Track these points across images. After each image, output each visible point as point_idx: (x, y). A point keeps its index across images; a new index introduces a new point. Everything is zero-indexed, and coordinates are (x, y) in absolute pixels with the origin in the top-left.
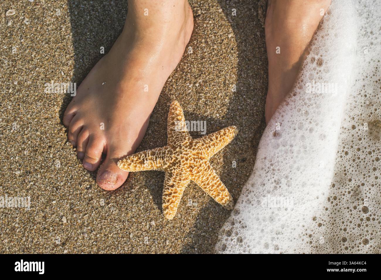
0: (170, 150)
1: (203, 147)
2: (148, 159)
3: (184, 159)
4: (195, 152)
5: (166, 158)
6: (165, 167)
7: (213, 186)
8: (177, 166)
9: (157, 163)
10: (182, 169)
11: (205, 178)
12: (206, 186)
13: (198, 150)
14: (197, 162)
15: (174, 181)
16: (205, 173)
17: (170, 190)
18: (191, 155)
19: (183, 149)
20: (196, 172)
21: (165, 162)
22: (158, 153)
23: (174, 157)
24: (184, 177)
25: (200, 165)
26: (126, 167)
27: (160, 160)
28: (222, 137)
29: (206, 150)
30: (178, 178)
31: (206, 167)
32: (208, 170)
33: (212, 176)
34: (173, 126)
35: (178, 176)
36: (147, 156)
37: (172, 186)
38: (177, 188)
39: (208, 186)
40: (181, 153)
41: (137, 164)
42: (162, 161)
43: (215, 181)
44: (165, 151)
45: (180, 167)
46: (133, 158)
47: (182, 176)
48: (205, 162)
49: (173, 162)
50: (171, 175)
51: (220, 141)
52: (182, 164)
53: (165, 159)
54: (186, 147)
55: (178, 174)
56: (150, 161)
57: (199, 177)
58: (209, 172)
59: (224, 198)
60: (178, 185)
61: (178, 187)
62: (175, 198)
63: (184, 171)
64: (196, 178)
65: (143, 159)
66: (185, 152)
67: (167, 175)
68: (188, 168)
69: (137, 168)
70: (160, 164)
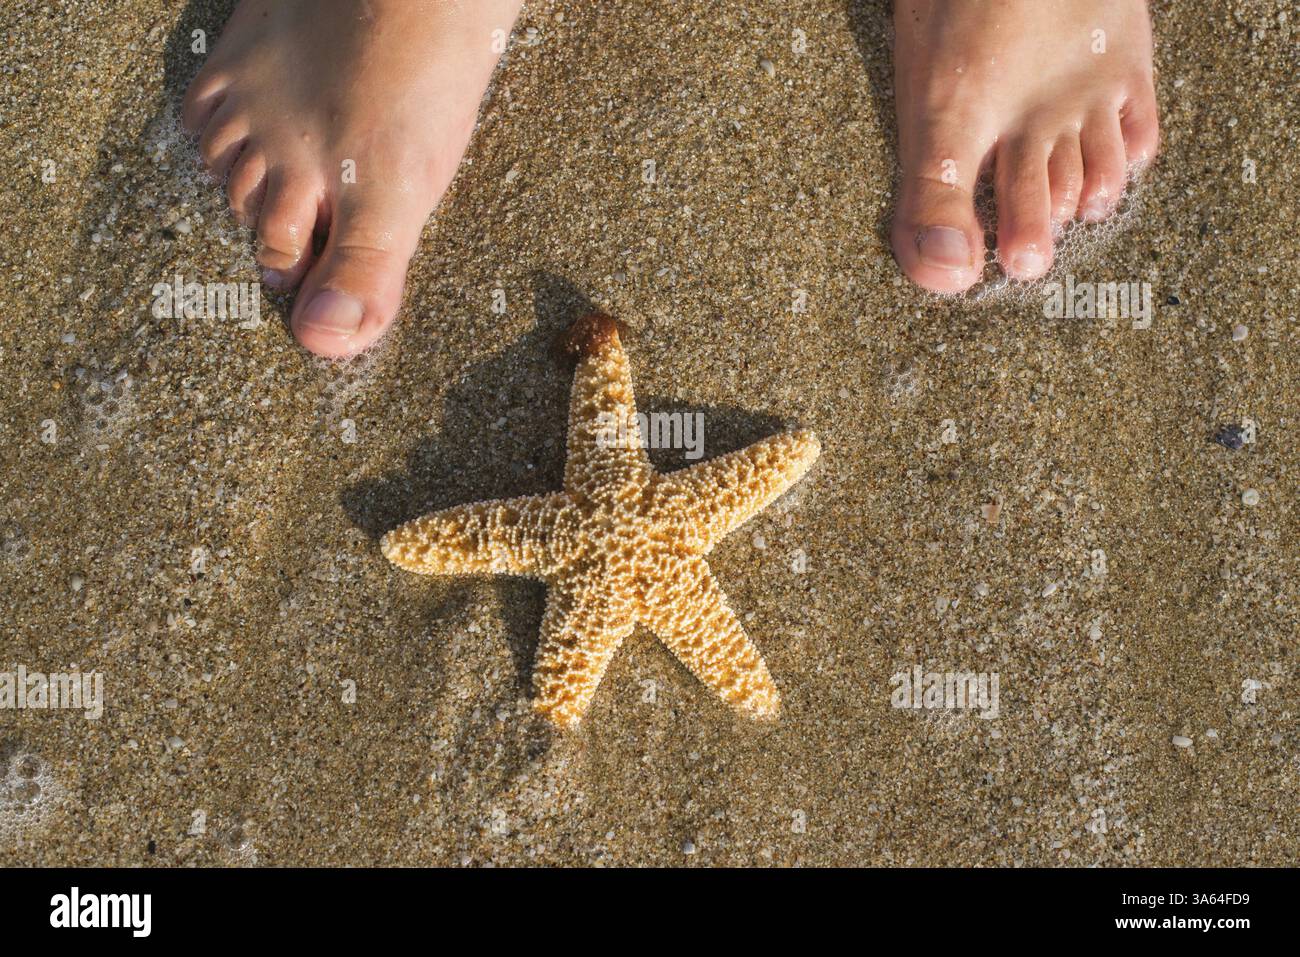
0: (571, 511)
1: (690, 509)
2: (490, 538)
3: (619, 552)
4: (659, 527)
5: (555, 541)
6: (549, 572)
7: (714, 649)
8: (594, 576)
9: (521, 555)
10: (608, 588)
11: (687, 622)
12: (690, 649)
13: (671, 523)
14: (664, 566)
15: (579, 627)
16: (690, 603)
17: (561, 656)
18: (645, 538)
19: (619, 515)
20: (657, 600)
21: (550, 553)
22: (526, 517)
23: (585, 540)
24: (614, 616)
25: (676, 577)
26: (410, 556)
27: (535, 543)
28: (760, 474)
29: (701, 520)
30: (592, 618)
31: (694, 585)
32: (700, 593)
33: (713, 616)
34: (590, 422)
35: (592, 608)
36: (489, 525)
37: (571, 643)
38: (587, 653)
39: (697, 651)
40: (611, 530)
41: (450, 549)
42: (541, 551)
43: (723, 635)
44: (554, 515)
45: (601, 578)
46: (439, 524)
47: (606, 611)
48: (694, 566)
49: (579, 559)
50: (568, 603)
51: (754, 486)
52: (610, 568)
53: (552, 546)
54: (629, 508)
55: (592, 601)
56: (497, 544)
57: (667, 619)
58: (705, 603)
59: (750, 693)
60: (589, 640)
61: (591, 649)
62: (575, 685)
63: (616, 595)
64: (657, 619)
65: (475, 536)
66: (622, 528)
67: (554, 600)
68: (630, 585)
69: (450, 563)
70: (533, 560)
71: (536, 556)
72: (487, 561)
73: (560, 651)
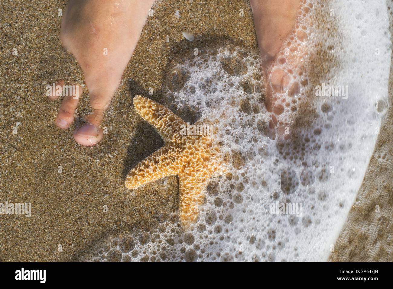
2: (162, 119)
3: (190, 151)
4: (206, 155)
5: (177, 134)
6: (168, 140)
7: (190, 199)
8: (178, 151)
9: (166, 130)
10: (178, 157)
11: (190, 185)
12: (184, 193)
14: (198, 165)
15: (162, 160)
16: (195, 182)
18: (200, 154)
19: (199, 142)
20: (188, 172)
21: (173, 135)
22: (176, 122)
23: (184, 140)
24: (173, 166)
25: (198, 171)
26: (139, 106)
27: (172, 130)
30: (167, 161)
31: (200, 178)
32: (200, 181)
35: (170, 158)
36: (165, 116)
38: (158, 169)
39: (185, 195)
41: (150, 113)
42: (171, 133)
45: (179, 153)
46: (154, 105)
47: (173, 162)
49: (178, 144)
50: (165, 152)
52: (184, 153)
56: (163, 122)
60: (162, 166)
61: (160, 169)
62: (147, 174)
63: (179, 161)
65: (159, 115)
66: (196, 146)
67: (163, 149)
68: (185, 162)
69: (147, 116)
70: (167, 134)
71: (168, 133)
72: (156, 124)
73: (152, 162)
